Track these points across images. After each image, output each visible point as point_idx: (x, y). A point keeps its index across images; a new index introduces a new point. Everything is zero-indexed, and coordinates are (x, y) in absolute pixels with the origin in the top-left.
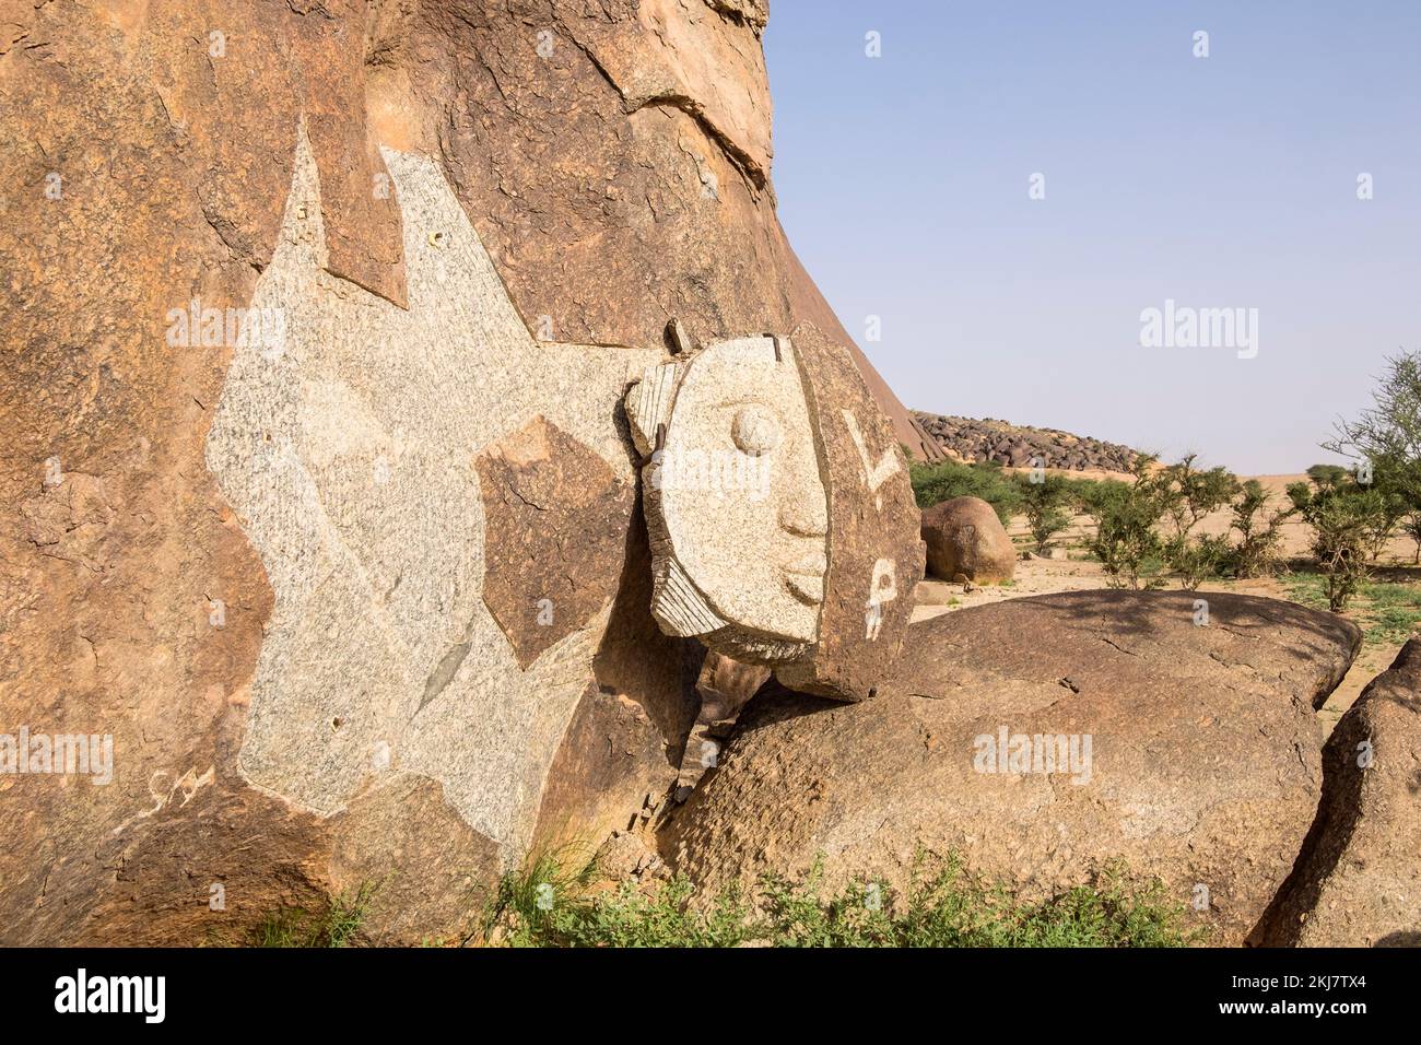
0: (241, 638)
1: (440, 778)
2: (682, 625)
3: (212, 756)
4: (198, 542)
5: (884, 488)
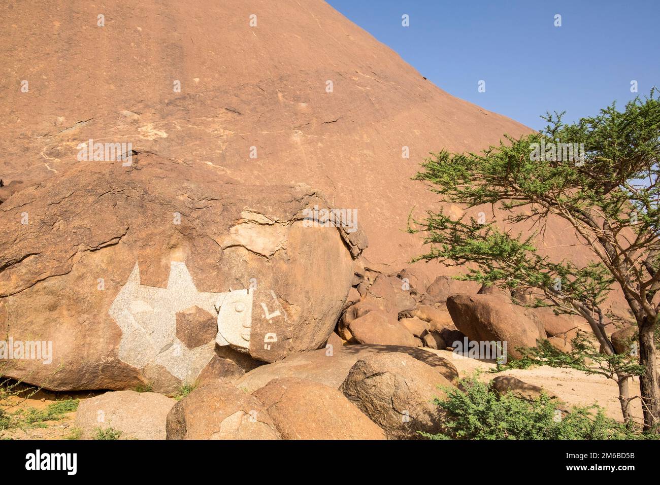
0: (117, 338)
1: (166, 366)
3: (113, 355)
4: (107, 324)
5: (272, 319)
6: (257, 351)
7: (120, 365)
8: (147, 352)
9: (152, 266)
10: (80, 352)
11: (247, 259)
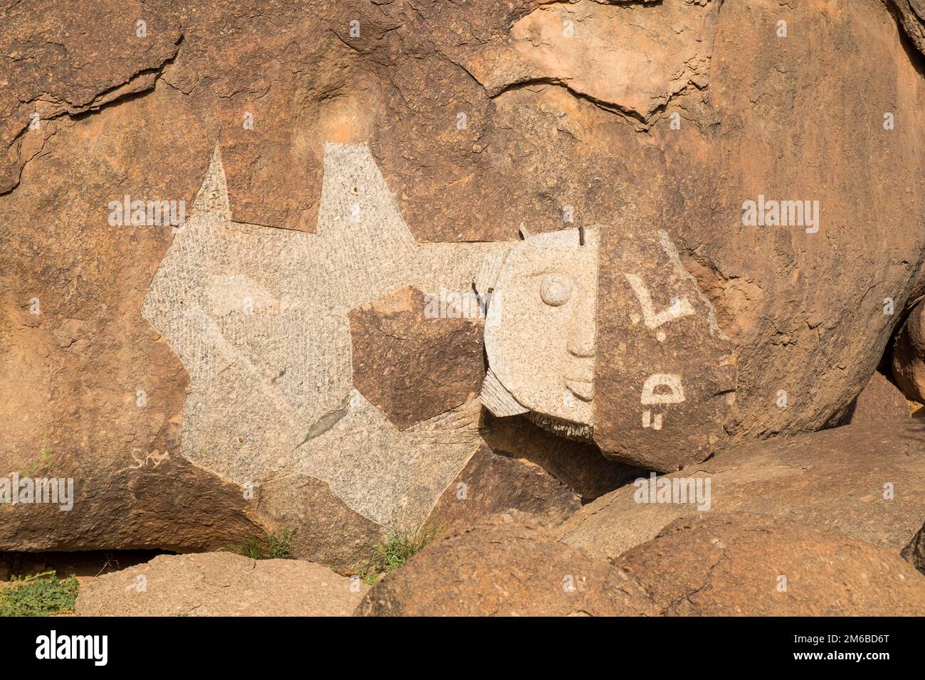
0: (173, 393)
1: (328, 481)
2: (496, 409)
3: (165, 446)
4: (141, 349)
5: (667, 326)
6: (617, 432)
7: (187, 476)
8: (268, 435)
9: (263, 161)
10: (67, 435)
11: (575, 128)
